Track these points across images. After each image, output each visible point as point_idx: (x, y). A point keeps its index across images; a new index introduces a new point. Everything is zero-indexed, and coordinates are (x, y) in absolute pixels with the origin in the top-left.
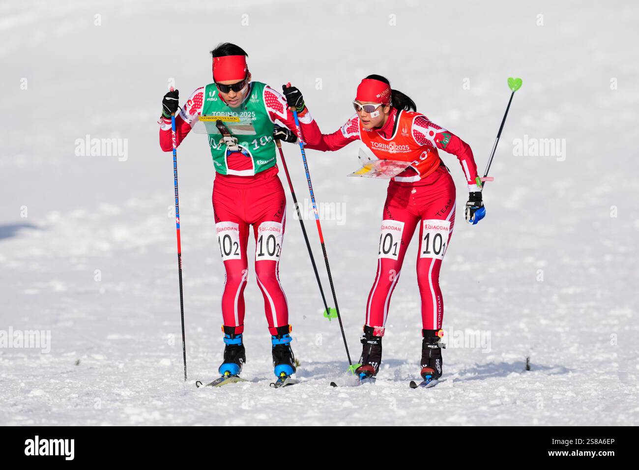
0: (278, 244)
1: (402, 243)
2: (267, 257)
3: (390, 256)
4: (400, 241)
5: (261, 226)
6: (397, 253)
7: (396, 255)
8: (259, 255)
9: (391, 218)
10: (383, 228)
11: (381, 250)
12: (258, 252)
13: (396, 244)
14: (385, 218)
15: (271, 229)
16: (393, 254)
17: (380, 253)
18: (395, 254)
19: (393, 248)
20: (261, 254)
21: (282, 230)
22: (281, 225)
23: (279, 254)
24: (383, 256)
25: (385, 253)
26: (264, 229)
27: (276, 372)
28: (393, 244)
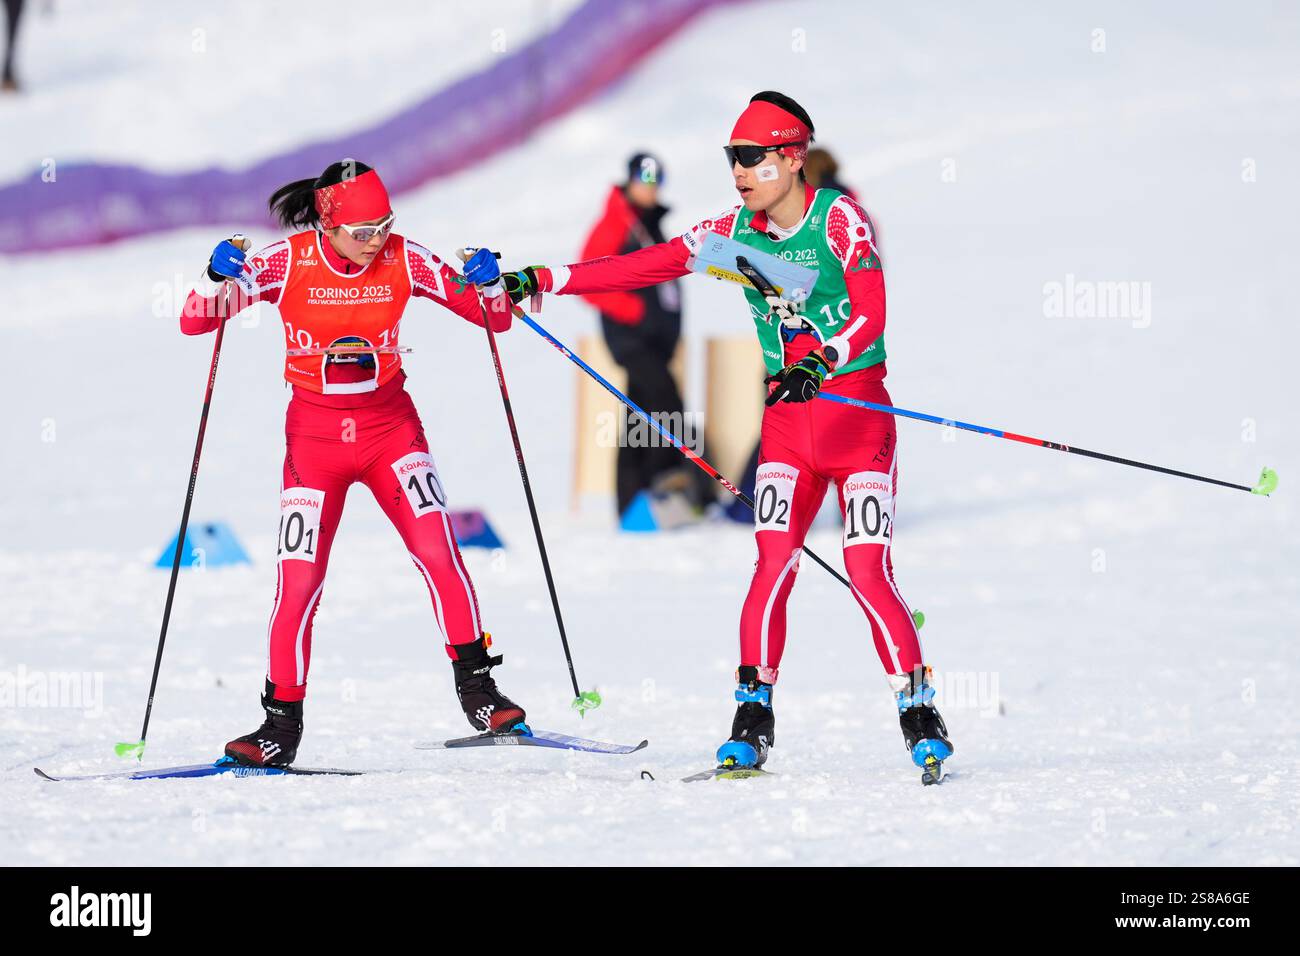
0: (885, 514)
1: (322, 530)
2: (864, 539)
3: (300, 554)
4: (318, 527)
5: (848, 481)
6: (314, 549)
7: (311, 553)
8: (850, 536)
9: (299, 484)
10: (285, 504)
11: (283, 547)
12: (848, 531)
13: (310, 532)
14: (287, 485)
15: (869, 485)
16: (306, 552)
17: (280, 552)
18: (309, 552)
19: (305, 539)
20: (853, 534)
21: (891, 488)
22: (890, 477)
23: (888, 532)
24: (287, 555)
25: (290, 549)
26: (855, 488)
27: (915, 758)
28: (305, 532)
